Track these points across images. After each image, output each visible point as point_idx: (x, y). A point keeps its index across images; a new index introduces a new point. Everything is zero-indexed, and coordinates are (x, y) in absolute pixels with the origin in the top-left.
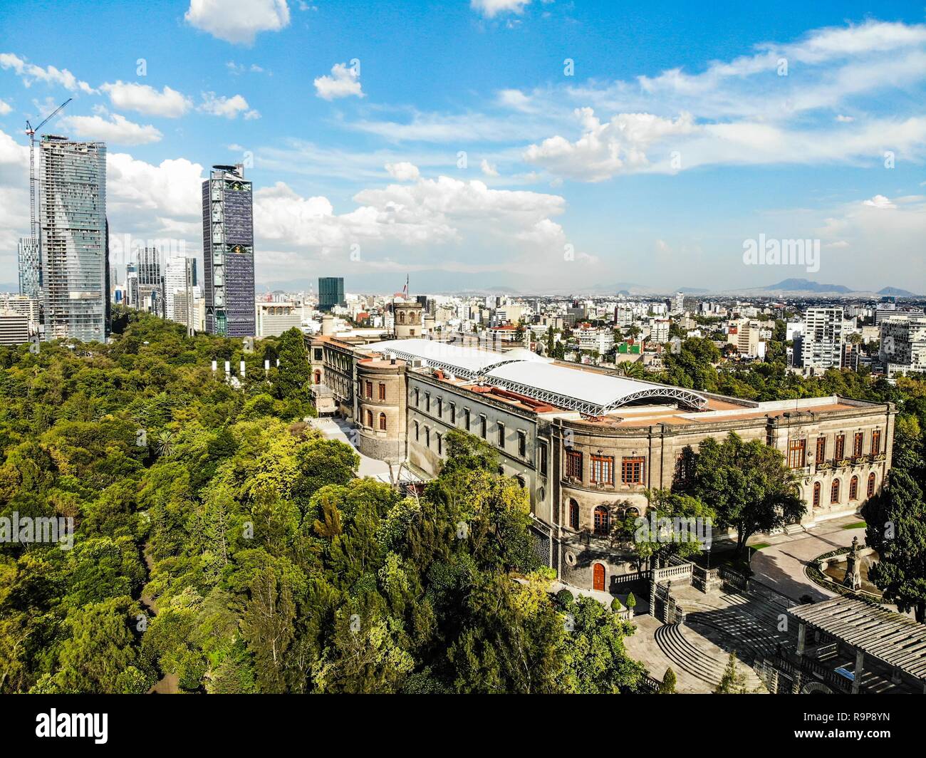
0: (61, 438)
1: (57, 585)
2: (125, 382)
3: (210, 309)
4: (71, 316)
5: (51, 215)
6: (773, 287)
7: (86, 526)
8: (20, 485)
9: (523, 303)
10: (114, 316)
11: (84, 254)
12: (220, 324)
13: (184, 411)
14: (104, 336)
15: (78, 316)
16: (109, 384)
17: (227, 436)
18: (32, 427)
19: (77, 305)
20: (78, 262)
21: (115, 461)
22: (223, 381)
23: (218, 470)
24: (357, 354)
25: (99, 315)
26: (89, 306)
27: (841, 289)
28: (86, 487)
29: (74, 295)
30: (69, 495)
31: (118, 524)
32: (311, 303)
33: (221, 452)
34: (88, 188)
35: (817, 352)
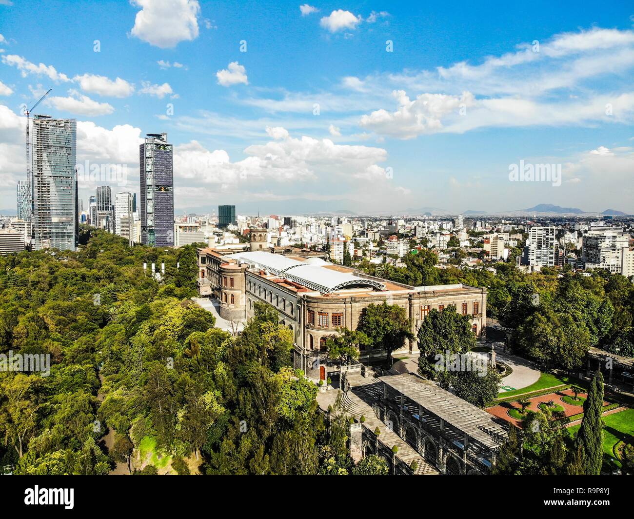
0: (51, 311)
1: (50, 389)
2: (88, 277)
3: (144, 228)
4: (53, 233)
5: (40, 167)
6: (530, 210)
7: (66, 360)
8: (27, 337)
9: (358, 222)
10: (81, 233)
11: (61, 192)
12: (150, 237)
13: (124, 295)
14: (74, 246)
15: (57, 233)
16: (78, 278)
17: (147, 308)
18: (31, 305)
19: (57, 225)
20: (58, 198)
21: (82, 324)
22: (150, 276)
23: (141, 327)
24: (223, 261)
25: (71, 233)
26: (65, 227)
27: (576, 211)
28: (66, 339)
29: (55, 220)
30: (56, 343)
31: (84, 359)
32: (214, 223)
33: (143, 317)
34: (64, 150)
35: (539, 255)
